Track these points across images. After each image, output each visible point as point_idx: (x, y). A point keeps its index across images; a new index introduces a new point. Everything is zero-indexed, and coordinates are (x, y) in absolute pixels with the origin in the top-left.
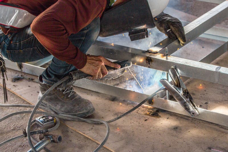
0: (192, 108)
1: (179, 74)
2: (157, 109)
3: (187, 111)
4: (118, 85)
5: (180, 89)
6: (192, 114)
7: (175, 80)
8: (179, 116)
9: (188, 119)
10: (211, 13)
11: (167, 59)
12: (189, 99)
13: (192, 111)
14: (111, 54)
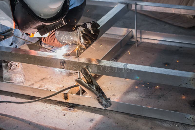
0: (104, 101)
1: (90, 73)
2: (73, 104)
3: (100, 104)
4: (33, 84)
5: (93, 86)
6: (105, 106)
7: (87, 78)
8: (92, 109)
9: (101, 111)
10: (108, 16)
11: (79, 60)
12: (101, 94)
13: (105, 104)
14: (27, 59)
